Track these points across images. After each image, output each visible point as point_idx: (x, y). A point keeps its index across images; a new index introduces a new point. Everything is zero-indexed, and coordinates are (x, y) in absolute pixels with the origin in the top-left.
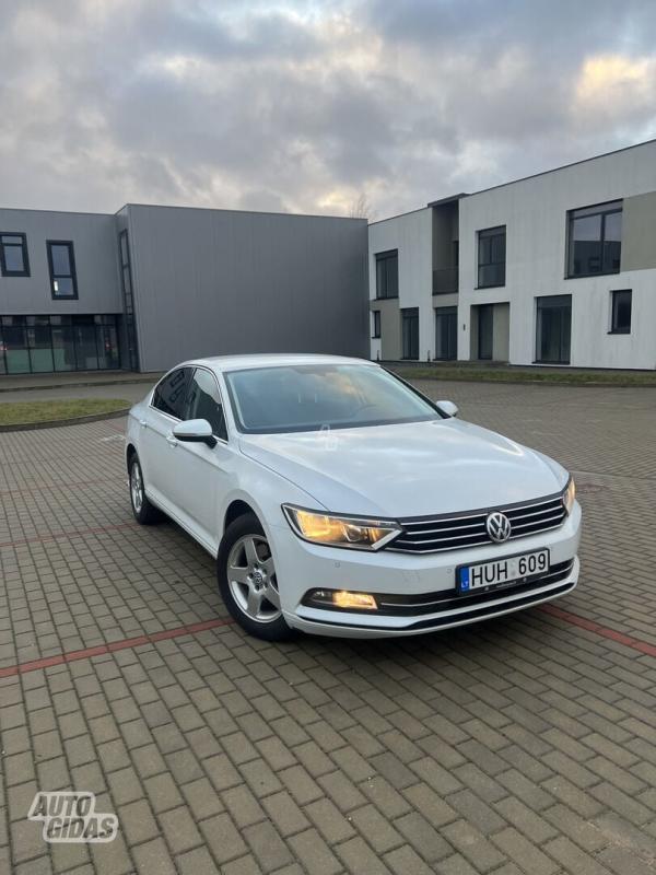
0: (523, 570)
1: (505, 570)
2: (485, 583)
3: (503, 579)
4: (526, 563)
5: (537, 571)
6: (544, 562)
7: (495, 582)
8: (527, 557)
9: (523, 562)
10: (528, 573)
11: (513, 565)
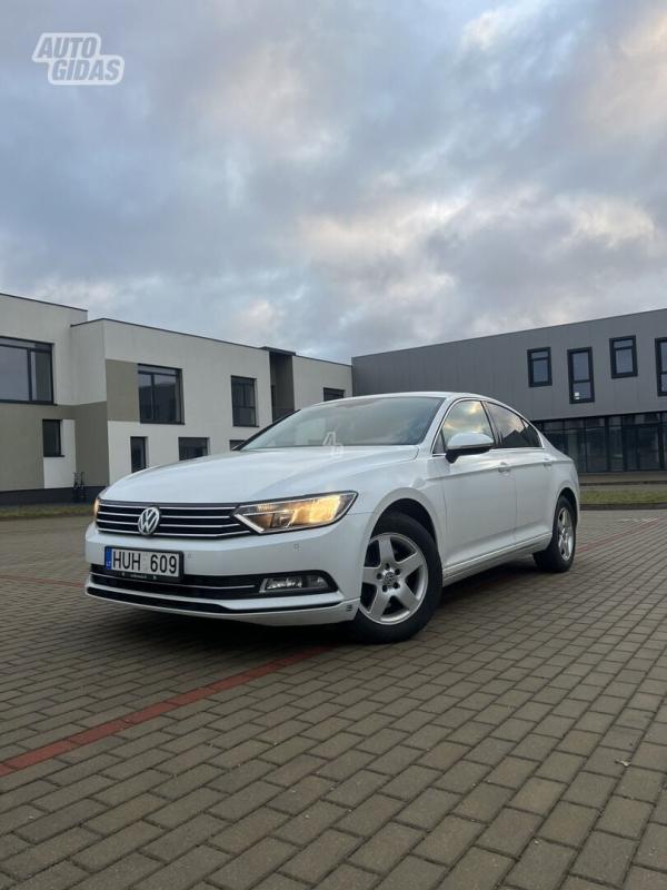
0: (154, 567)
1: (139, 562)
2: (123, 569)
3: (136, 570)
4: (158, 561)
5: (168, 574)
6: (174, 566)
7: (130, 570)
8: (159, 555)
9: (154, 559)
10: (159, 572)
11: (146, 559)
